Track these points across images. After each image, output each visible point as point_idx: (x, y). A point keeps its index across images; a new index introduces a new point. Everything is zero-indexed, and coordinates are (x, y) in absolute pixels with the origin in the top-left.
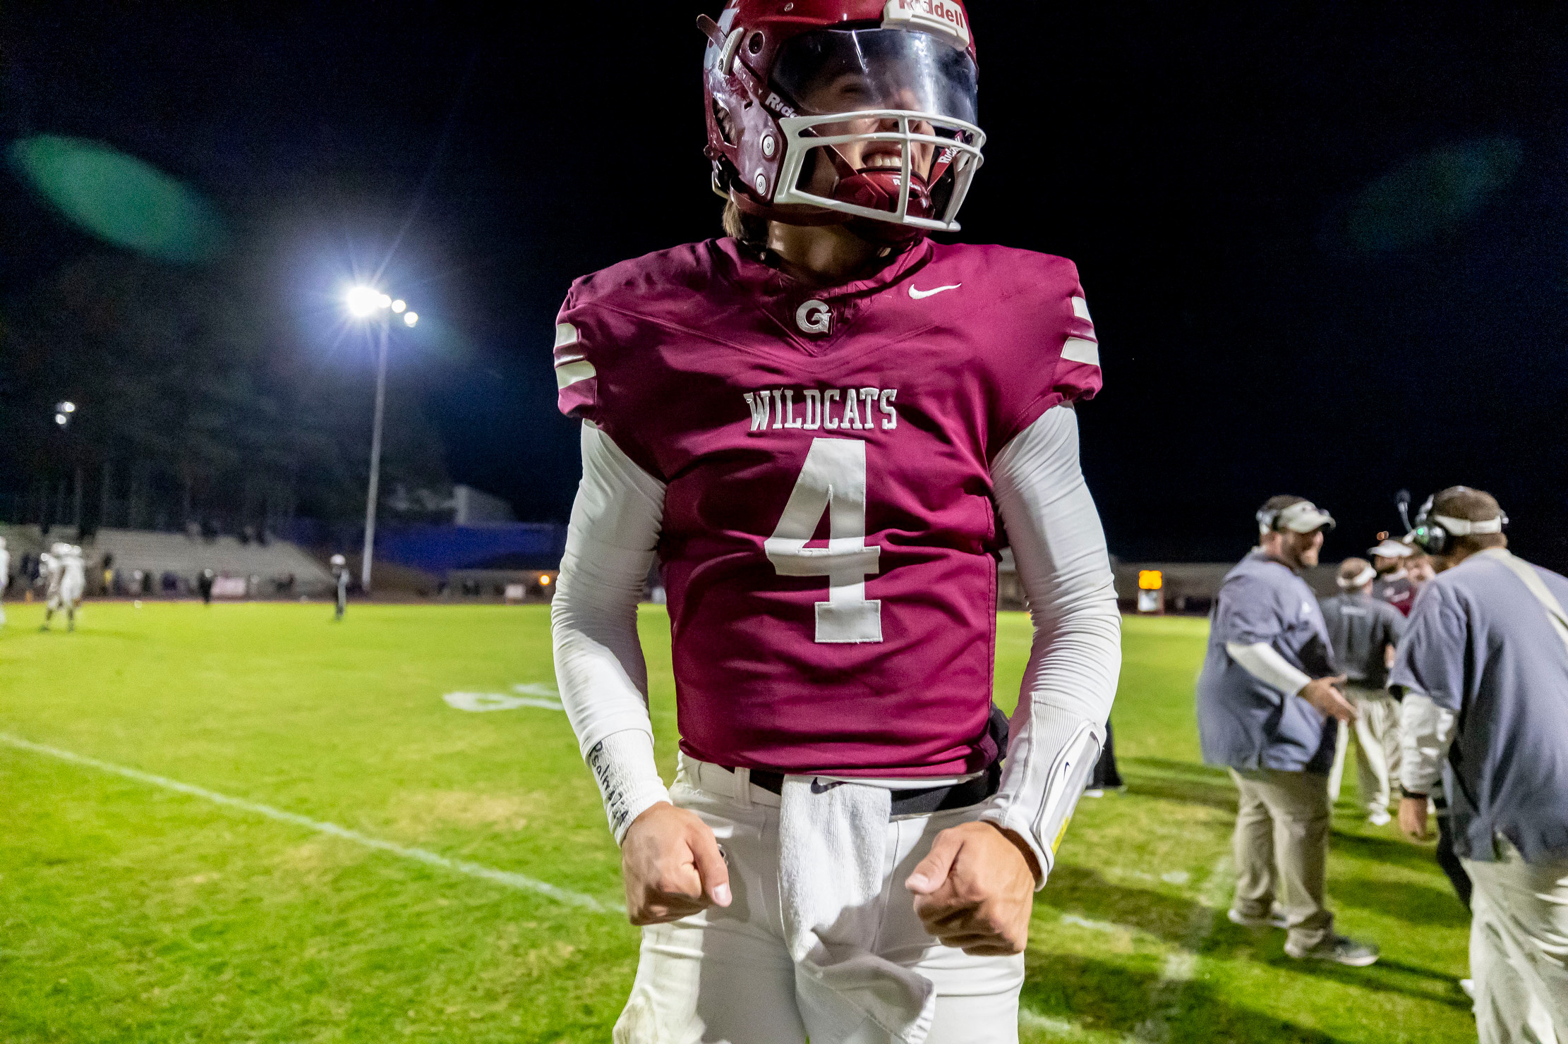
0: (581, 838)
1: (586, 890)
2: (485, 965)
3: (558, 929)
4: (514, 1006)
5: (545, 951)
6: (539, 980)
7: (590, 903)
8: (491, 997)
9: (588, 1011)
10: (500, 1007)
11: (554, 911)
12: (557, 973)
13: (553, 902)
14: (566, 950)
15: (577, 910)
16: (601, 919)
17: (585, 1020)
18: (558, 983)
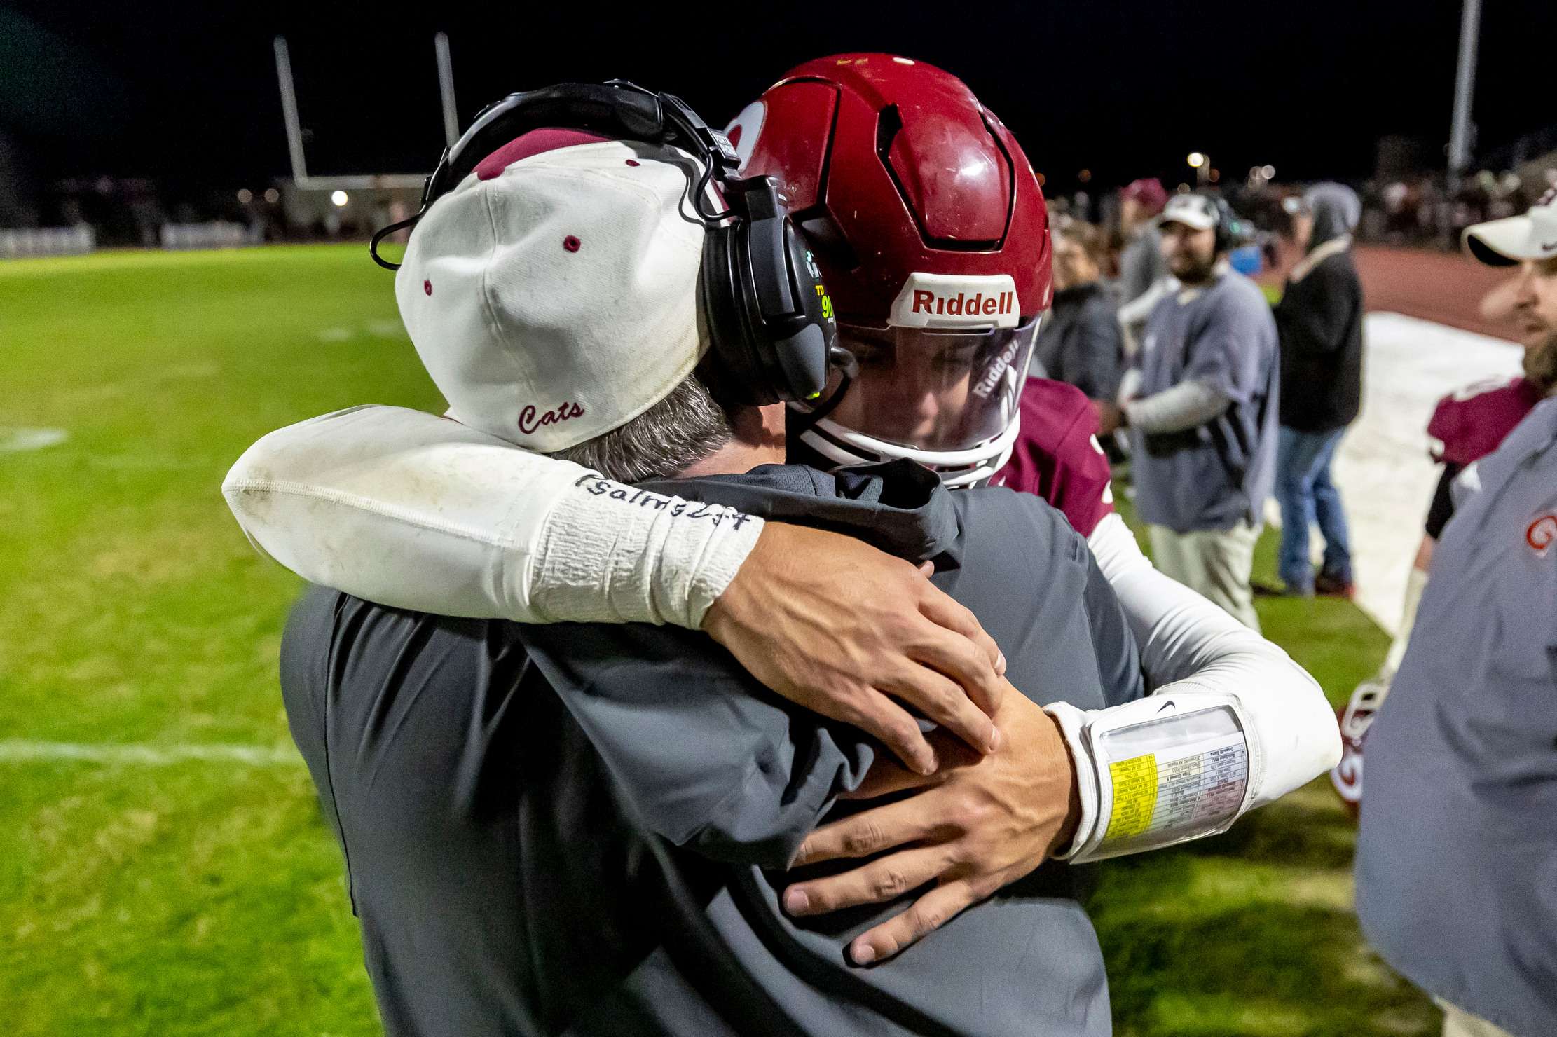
0: (82, 671)
1: (131, 739)
2: (40, 867)
3: (120, 798)
4: (110, 903)
5: (115, 828)
6: (128, 863)
7: (147, 755)
8: (69, 900)
9: (215, 880)
10: (92, 908)
11: (99, 776)
12: (146, 849)
13: (90, 766)
14: (145, 821)
15: (133, 769)
16: (173, 771)
17: (214, 891)
18: (157, 860)
